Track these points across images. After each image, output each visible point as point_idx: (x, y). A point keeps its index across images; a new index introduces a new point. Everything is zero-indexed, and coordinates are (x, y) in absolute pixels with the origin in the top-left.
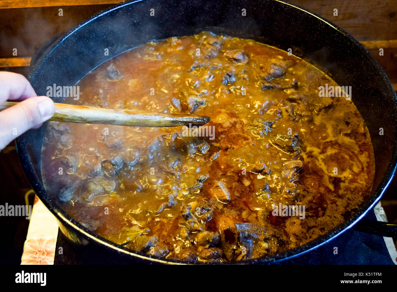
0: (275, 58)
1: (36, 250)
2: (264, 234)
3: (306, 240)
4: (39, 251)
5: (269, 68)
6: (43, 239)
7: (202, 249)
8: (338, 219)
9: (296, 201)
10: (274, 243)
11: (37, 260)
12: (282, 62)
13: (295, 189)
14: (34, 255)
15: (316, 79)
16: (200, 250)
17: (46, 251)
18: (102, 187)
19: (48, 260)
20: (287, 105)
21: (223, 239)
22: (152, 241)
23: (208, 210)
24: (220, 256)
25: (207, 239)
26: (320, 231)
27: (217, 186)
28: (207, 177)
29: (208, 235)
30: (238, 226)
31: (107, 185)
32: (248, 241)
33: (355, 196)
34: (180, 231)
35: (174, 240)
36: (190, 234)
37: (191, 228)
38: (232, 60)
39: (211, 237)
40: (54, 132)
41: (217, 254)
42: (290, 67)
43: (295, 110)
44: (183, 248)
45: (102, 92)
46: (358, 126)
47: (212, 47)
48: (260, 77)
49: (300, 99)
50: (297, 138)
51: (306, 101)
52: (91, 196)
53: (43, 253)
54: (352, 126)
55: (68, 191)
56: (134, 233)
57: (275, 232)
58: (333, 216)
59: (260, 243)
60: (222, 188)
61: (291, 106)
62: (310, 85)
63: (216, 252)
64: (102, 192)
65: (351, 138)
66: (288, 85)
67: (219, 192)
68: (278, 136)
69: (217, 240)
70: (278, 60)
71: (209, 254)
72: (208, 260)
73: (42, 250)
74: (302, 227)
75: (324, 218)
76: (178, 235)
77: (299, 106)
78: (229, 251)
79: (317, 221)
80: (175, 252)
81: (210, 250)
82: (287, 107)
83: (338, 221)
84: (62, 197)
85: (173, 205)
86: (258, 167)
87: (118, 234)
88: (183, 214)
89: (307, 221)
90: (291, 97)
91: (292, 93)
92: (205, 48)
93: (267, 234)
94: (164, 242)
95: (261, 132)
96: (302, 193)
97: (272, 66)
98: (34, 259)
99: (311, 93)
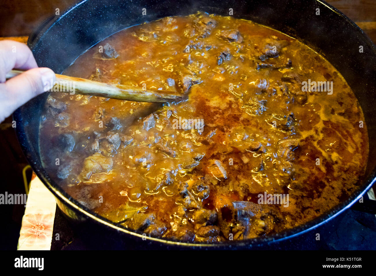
0: (270, 38)
1: (34, 224)
2: (260, 212)
3: (300, 220)
4: (37, 226)
5: (264, 48)
6: (40, 213)
7: (200, 227)
8: (333, 202)
9: (292, 180)
10: (271, 221)
11: (35, 234)
12: (276, 41)
13: (291, 168)
14: (33, 229)
15: (310, 58)
16: (198, 228)
17: (44, 225)
18: (99, 165)
19: (46, 234)
20: (281, 85)
21: (220, 217)
22: (150, 219)
23: (205, 188)
24: (217, 234)
25: (205, 217)
26: (315, 212)
27: (214, 165)
28: (203, 156)
29: (205, 213)
30: (235, 204)
31: (104, 163)
32: (245, 219)
33: (350, 176)
34: (178, 209)
35: (171, 218)
36: (187, 211)
37: (188, 206)
38: (227, 39)
39: (209, 215)
40: (52, 110)
41: (214, 231)
42: (284, 47)
43: (289, 90)
44: (180, 226)
45: (99, 71)
46: (352, 105)
47: (207, 27)
48: (255, 56)
49: (295, 79)
50: (292, 117)
51: (300, 80)
52: (89, 173)
53: (41, 228)
54: (346, 106)
55: (67, 168)
56: (132, 211)
57: (271, 210)
58: (328, 198)
59: (257, 222)
60: (219, 166)
61: (286, 85)
62: (304, 65)
63: (214, 230)
64: (99, 170)
65: (345, 118)
66: (282, 64)
67: (216, 170)
68: (273, 115)
69: (214, 218)
70: (272, 40)
71: (206, 232)
72: (205, 237)
73: (40, 224)
74: (297, 207)
75: (319, 199)
76: (175, 213)
77: (293, 85)
78: (226, 228)
79: (313, 202)
80: (172, 230)
81: (207, 228)
82: (282, 86)
83: (333, 203)
84: (60, 174)
85: (171, 183)
86: (254, 145)
87: (116, 212)
88: (181, 192)
89: (302, 201)
90: (286, 76)
91: (287, 72)
92: (201, 27)
93: (263, 212)
94: (162, 219)
95: (256, 111)
96: (298, 172)
97: (267, 46)
98: (32, 233)
99: (305, 73)
